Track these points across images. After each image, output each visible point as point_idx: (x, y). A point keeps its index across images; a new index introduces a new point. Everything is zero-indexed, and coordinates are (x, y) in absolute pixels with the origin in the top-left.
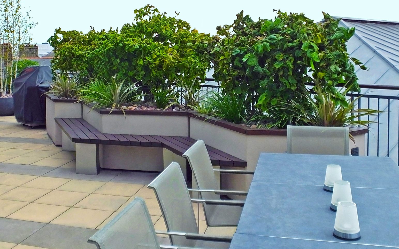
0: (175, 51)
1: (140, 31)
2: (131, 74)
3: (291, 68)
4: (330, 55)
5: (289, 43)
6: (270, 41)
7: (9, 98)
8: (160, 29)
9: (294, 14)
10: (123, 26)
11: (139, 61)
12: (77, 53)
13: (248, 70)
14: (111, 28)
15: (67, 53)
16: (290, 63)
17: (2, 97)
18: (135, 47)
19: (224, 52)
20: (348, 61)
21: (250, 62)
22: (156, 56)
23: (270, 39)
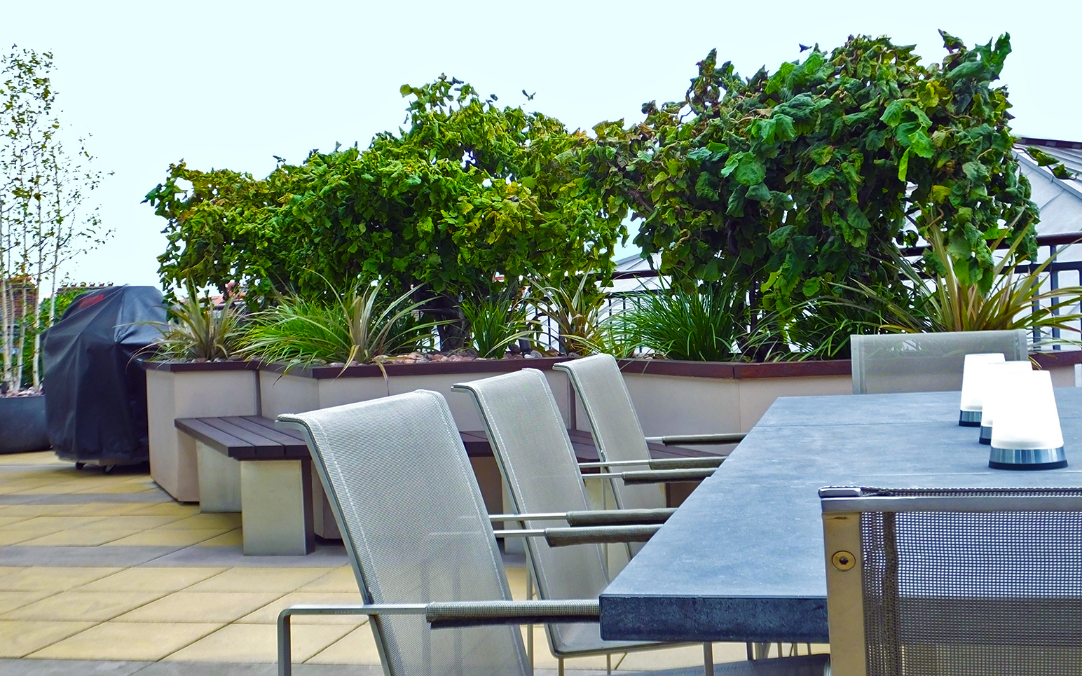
0: (525, 191)
1: (423, 142)
2: (400, 264)
3: (855, 182)
4: (965, 136)
5: (846, 114)
6: (793, 111)
7: (30, 397)
8: (481, 136)
9: (861, 37)
10: (374, 138)
11: (420, 224)
12: (237, 228)
13: (733, 197)
14: (338, 145)
15: (207, 229)
16: (852, 168)
17: (8, 395)
18: (410, 181)
19: (666, 160)
20: (1014, 171)
21: (745, 174)
22: (471, 207)
23: (794, 104)
